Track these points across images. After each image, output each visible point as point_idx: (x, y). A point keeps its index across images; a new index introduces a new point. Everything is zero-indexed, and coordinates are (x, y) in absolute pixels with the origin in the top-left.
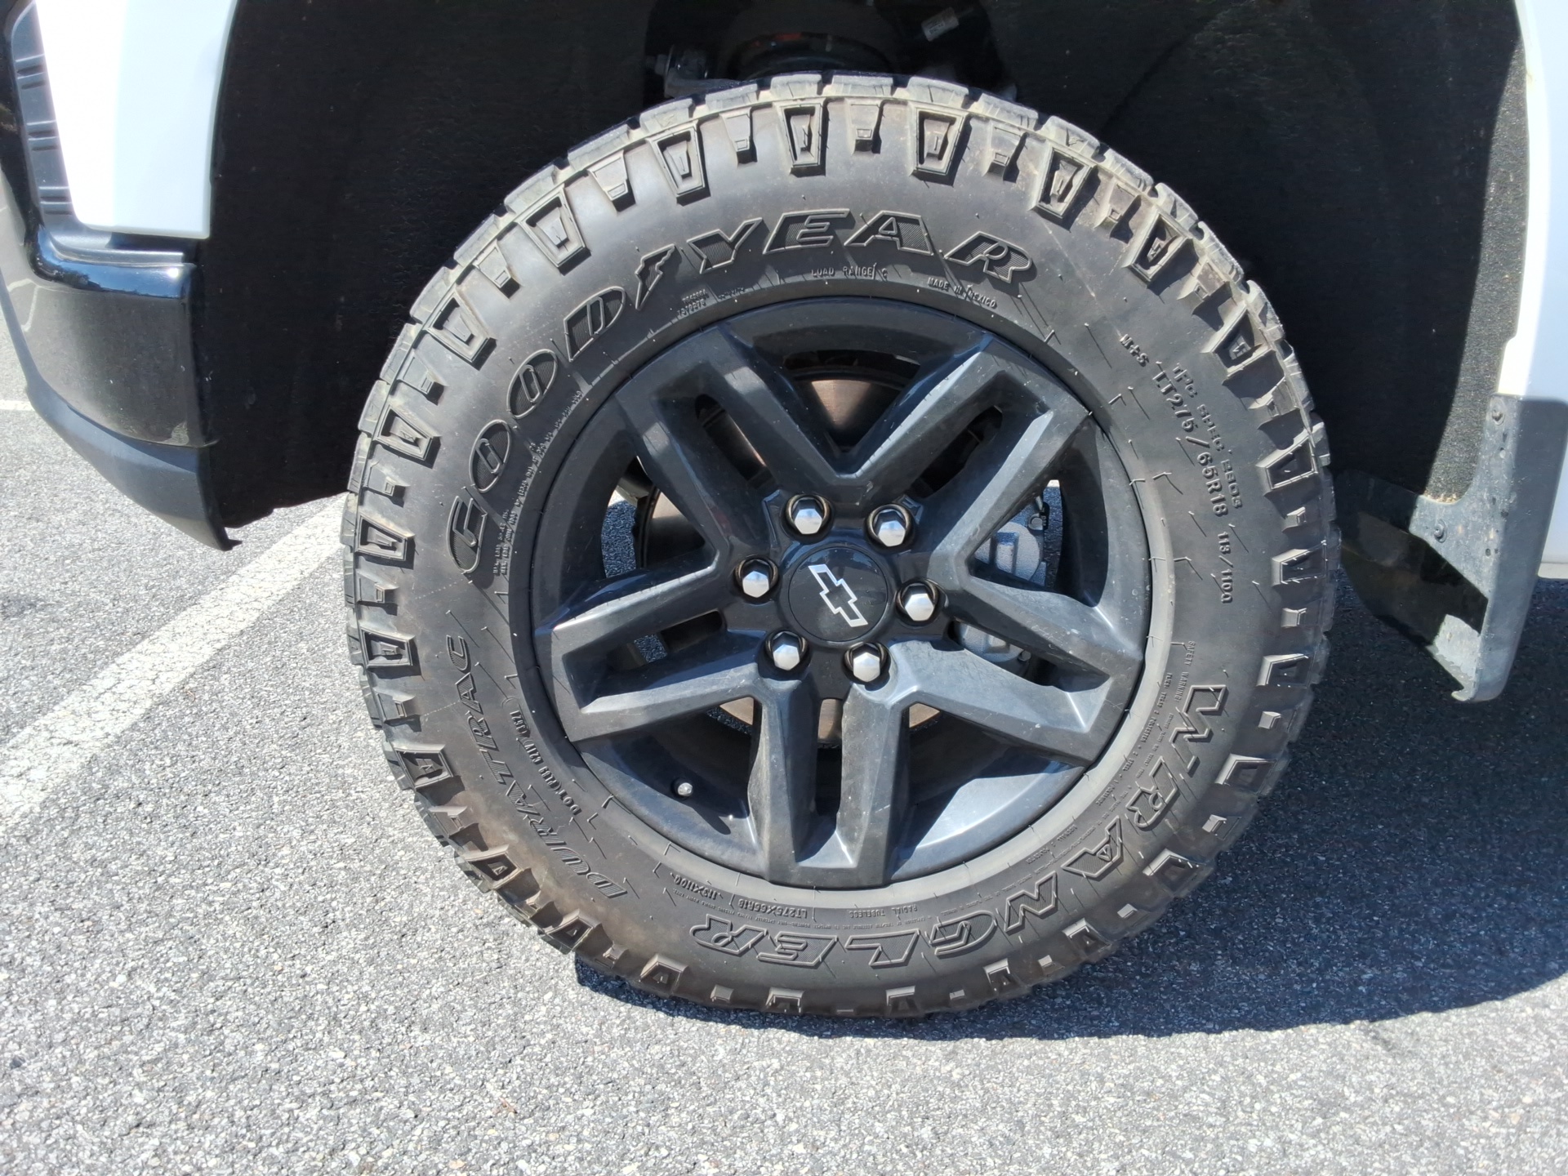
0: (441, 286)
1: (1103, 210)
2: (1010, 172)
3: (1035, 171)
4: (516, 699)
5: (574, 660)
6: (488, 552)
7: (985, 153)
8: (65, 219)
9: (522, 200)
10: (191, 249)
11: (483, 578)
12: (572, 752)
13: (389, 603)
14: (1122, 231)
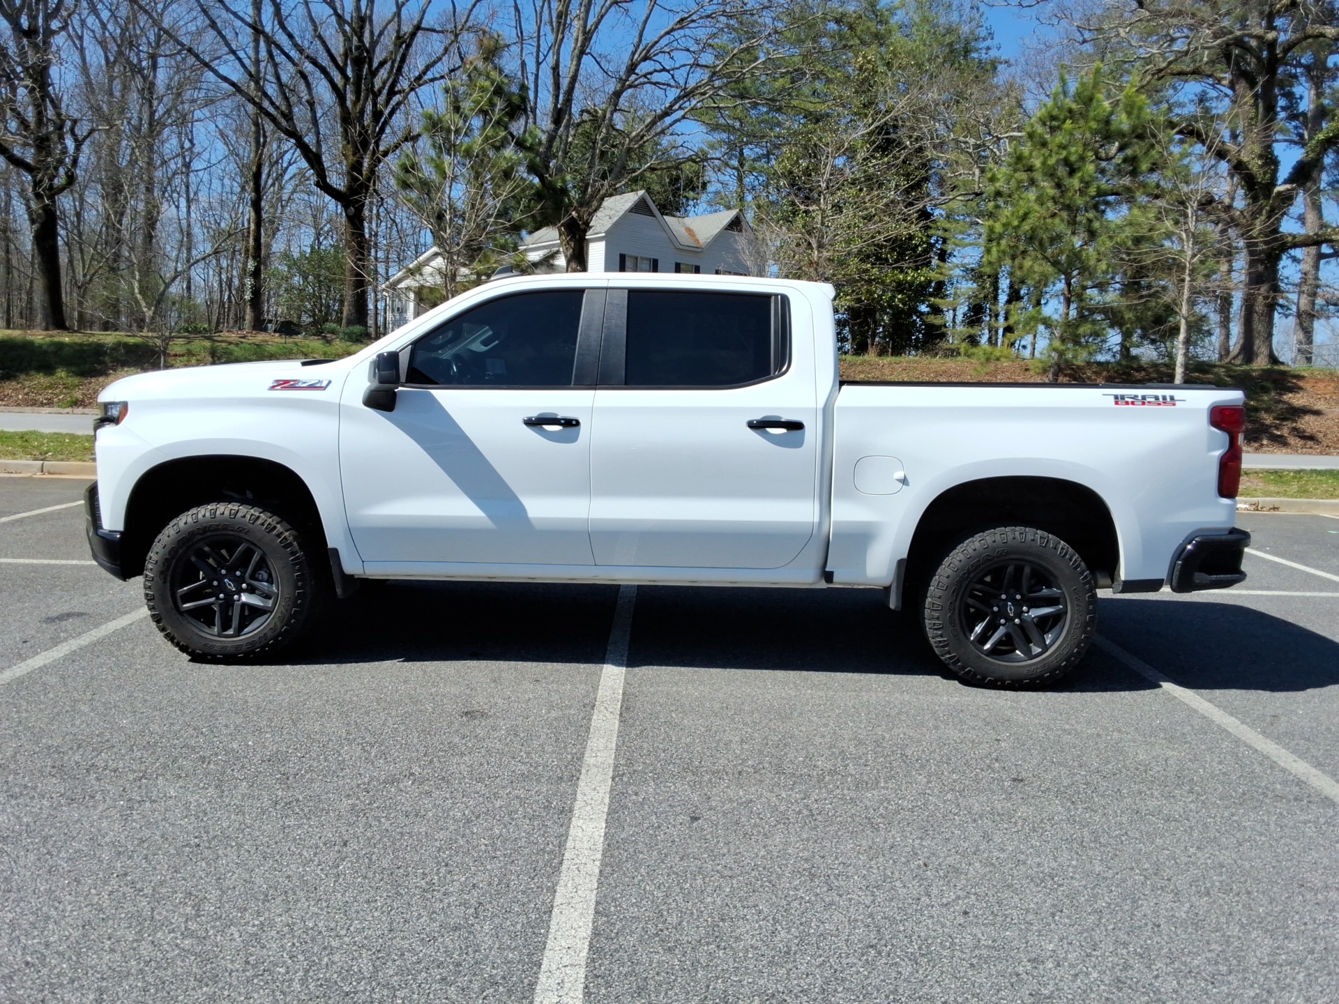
0: (160, 537)
1: (259, 522)
2: (244, 516)
3: (248, 516)
4: (171, 604)
5: (181, 597)
6: (165, 578)
7: (240, 514)
8: (101, 528)
9: (171, 524)
10: (121, 533)
11: (165, 582)
12: (181, 613)
13: (150, 587)
14: (263, 524)
